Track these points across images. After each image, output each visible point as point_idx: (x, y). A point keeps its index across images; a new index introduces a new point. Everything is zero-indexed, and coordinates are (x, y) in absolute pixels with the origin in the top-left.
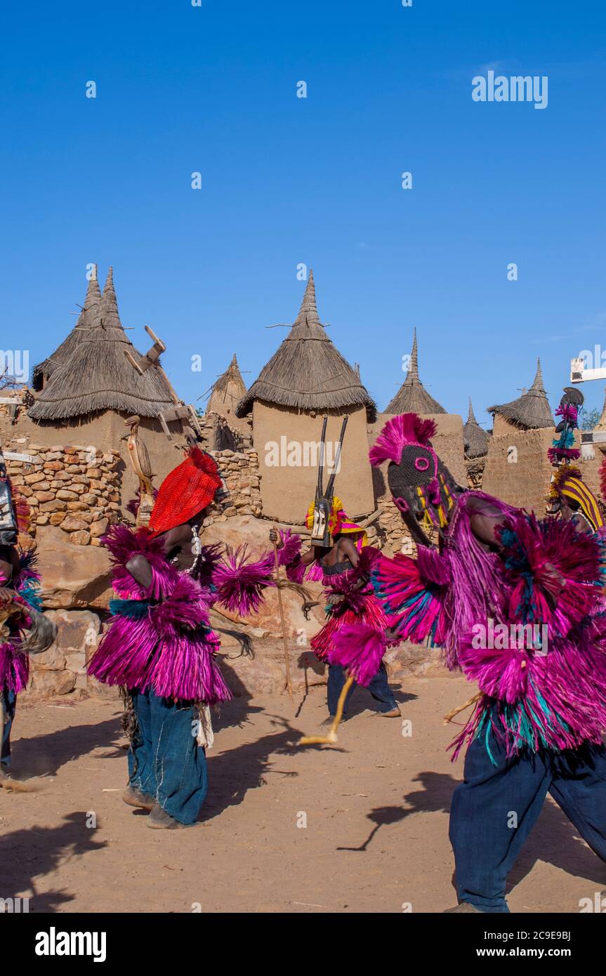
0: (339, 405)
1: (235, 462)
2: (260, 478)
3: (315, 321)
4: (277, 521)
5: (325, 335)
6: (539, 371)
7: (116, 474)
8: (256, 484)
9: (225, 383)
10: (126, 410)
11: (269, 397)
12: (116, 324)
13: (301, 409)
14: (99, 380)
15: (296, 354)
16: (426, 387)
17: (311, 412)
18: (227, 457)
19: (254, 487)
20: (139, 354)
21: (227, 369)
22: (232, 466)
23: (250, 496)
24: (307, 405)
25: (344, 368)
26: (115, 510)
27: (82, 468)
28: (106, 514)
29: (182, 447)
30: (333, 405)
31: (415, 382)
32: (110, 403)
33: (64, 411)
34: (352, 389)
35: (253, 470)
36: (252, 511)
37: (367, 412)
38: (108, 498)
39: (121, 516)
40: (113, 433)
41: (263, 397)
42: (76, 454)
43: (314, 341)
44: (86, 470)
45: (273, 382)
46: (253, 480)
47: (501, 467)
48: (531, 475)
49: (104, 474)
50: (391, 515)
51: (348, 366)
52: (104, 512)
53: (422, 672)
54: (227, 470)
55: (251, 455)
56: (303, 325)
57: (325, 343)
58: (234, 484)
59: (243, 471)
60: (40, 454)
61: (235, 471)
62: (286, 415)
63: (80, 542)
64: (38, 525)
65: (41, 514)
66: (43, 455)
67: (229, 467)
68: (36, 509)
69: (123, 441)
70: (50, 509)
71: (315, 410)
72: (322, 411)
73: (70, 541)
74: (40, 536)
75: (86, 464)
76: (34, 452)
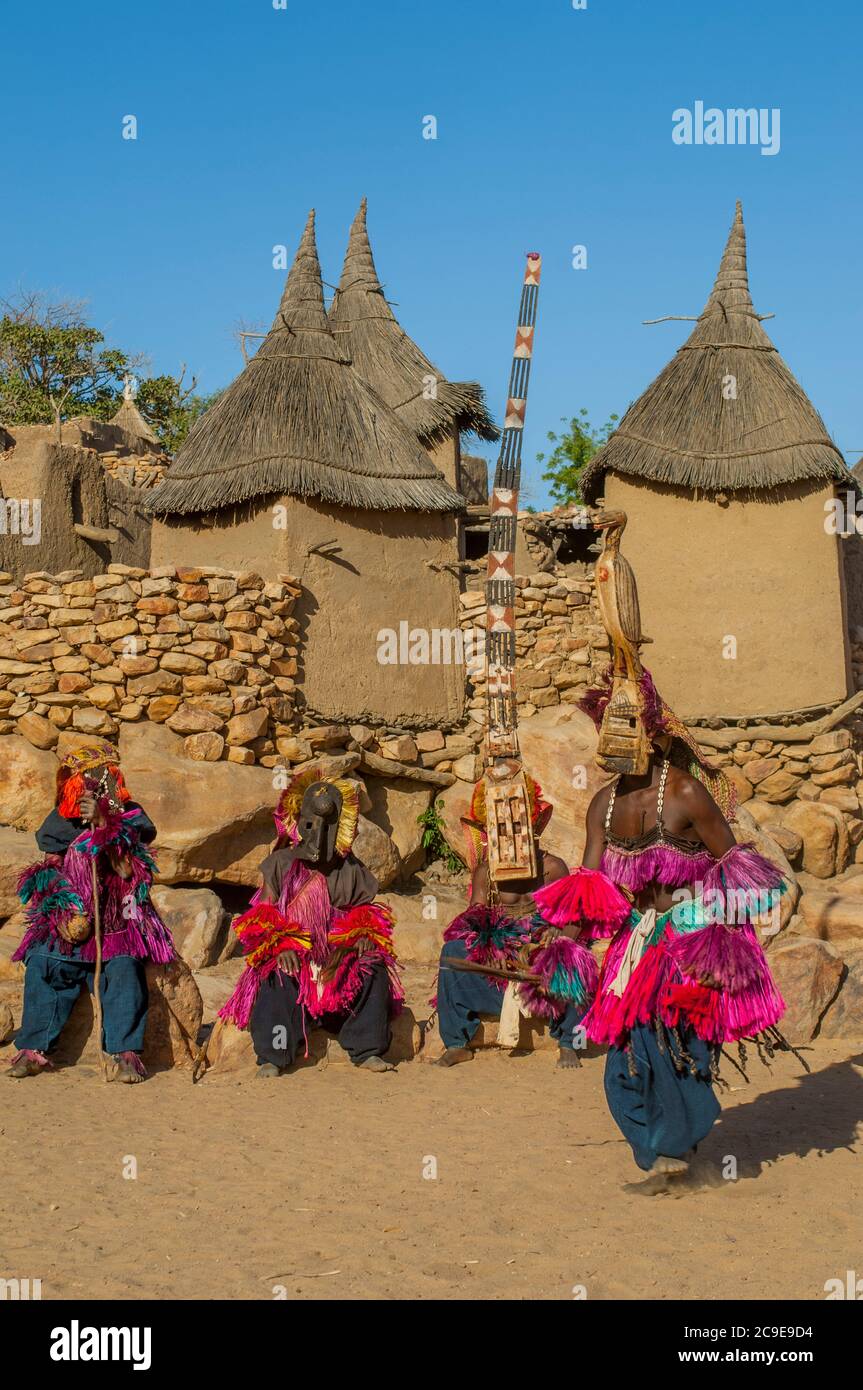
0: (774, 481)
1: (557, 598)
3: (742, 309)
5: (763, 338)
10: (319, 494)
11: (634, 465)
12: (315, 324)
13: (699, 491)
14: (270, 436)
15: (695, 378)
17: (718, 497)
18: (539, 587)
19: (599, 648)
22: (551, 605)
23: (589, 666)
24: (708, 482)
25: (792, 405)
26: (287, 693)
27: (216, 609)
28: (263, 701)
30: (761, 482)
38: (271, 669)
39: (304, 703)
40: (294, 539)
41: (622, 466)
42: (202, 583)
43: (735, 351)
44: (224, 613)
45: (644, 435)
46: (594, 632)
49: (265, 622)
52: (258, 697)
54: (540, 614)
55: (593, 584)
56: (717, 315)
57: (757, 353)
58: (554, 642)
59: (575, 614)
60: (130, 582)
61: (560, 614)
62: (669, 500)
63: (203, 754)
64: (123, 720)
65: (130, 699)
66: (135, 585)
67: (545, 608)
68: (120, 690)
69: (314, 557)
70: (148, 689)
71: (727, 491)
72: (743, 494)
73: (185, 752)
74: (126, 742)
75: (223, 602)
76: (118, 579)
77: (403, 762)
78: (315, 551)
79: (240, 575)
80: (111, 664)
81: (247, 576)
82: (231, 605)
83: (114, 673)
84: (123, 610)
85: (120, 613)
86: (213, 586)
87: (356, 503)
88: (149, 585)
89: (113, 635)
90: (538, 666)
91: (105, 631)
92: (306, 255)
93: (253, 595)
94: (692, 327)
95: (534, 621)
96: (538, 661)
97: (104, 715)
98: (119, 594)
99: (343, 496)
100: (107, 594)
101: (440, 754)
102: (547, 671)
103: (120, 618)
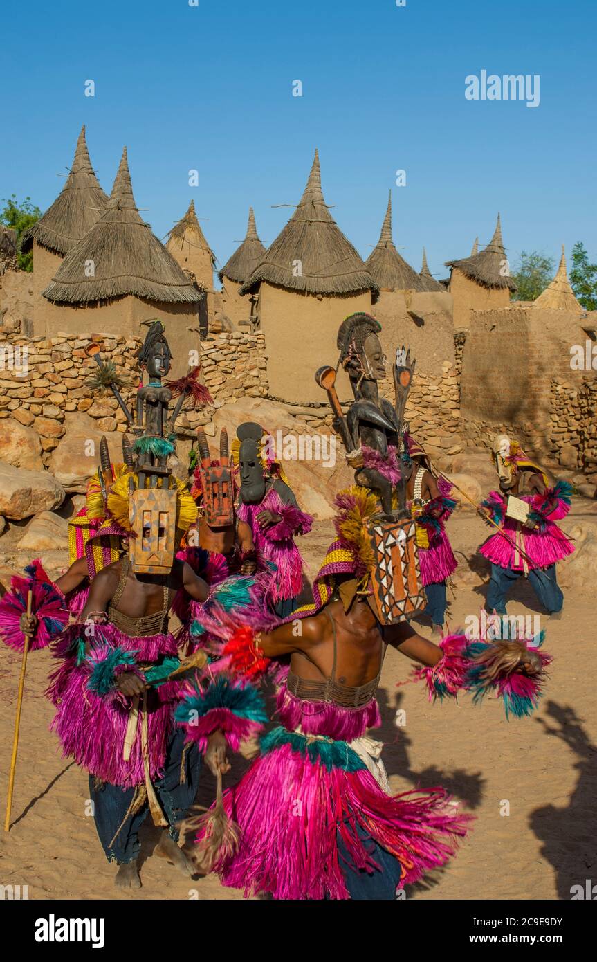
0: (346, 290)
1: (244, 344)
2: (267, 359)
3: (321, 202)
4: (283, 402)
5: (330, 218)
6: (499, 226)
8: (264, 366)
9: (183, 231)
10: (147, 295)
11: (276, 279)
12: (131, 206)
13: (309, 293)
14: (119, 264)
15: (302, 236)
16: (399, 250)
17: (317, 296)
18: (237, 339)
19: (261, 369)
20: (153, 236)
21: (184, 215)
22: (241, 348)
23: (258, 377)
24: (315, 289)
25: (350, 252)
27: (109, 354)
28: (130, 400)
29: (196, 330)
30: (340, 290)
31: (388, 244)
32: (132, 289)
33: (83, 295)
34: (358, 273)
35: (261, 351)
36: (260, 392)
37: (372, 296)
40: (134, 317)
41: (271, 279)
42: (103, 342)
43: (320, 224)
44: (112, 357)
45: (281, 264)
46: (259, 361)
47: (483, 341)
48: (515, 352)
49: (127, 360)
51: (354, 249)
53: (469, 579)
54: (236, 352)
55: (258, 337)
56: (309, 205)
57: (328, 224)
58: (243, 366)
59: (251, 352)
60: (68, 341)
61: (244, 352)
62: (293, 297)
63: (107, 428)
64: (66, 411)
65: (69, 400)
66: (71, 343)
67: (239, 349)
68: (65, 395)
69: (143, 326)
70: (78, 395)
71: (322, 293)
72: (329, 295)
73: (98, 427)
74: (70, 423)
75: (111, 351)
76: (63, 340)
77: (184, 428)
78: (143, 323)
79: (117, 337)
80: (60, 383)
81: (120, 338)
82: (115, 352)
83: (62, 388)
84: (67, 356)
85: (65, 358)
86: (107, 343)
87: (162, 299)
88: (78, 343)
89: (62, 369)
90: (237, 378)
91: (58, 366)
92: (124, 170)
93: (123, 347)
94: (295, 210)
95: (235, 356)
96: (236, 376)
97: (59, 409)
98: (65, 348)
100: (58, 348)
101: (198, 423)
102: (241, 380)
103: (65, 360)
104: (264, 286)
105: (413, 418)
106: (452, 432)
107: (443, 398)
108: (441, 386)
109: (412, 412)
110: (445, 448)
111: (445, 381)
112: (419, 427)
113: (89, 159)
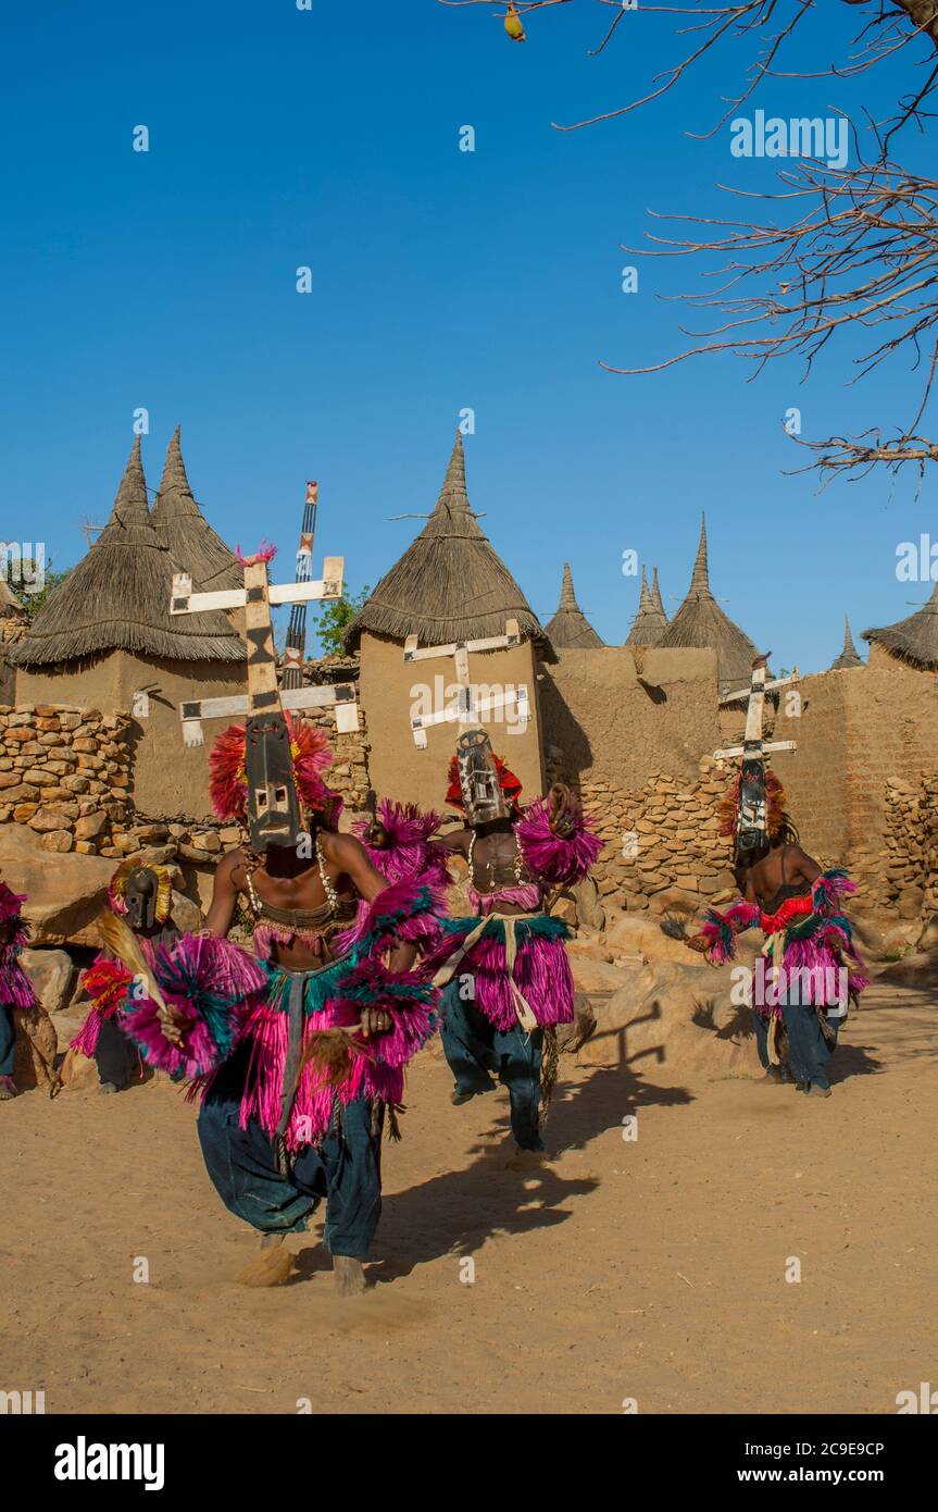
1: (326, 726)
2: (368, 749)
3: (463, 508)
5: (478, 530)
7: (123, 745)
8: (359, 759)
10: (144, 649)
11: (381, 627)
12: (141, 519)
14: (107, 604)
15: (428, 559)
18: (313, 718)
19: (358, 764)
23: (350, 777)
24: (438, 638)
25: (499, 580)
26: (121, 800)
27: (65, 736)
28: (103, 806)
32: (118, 640)
33: (54, 653)
34: (509, 615)
35: (358, 737)
36: (353, 799)
38: (108, 782)
39: (133, 807)
40: (123, 683)
41: (374, 626)
42: (55, 716)
44: (72, 740)
45: (390, 603)
46: (357, 752)
48: (831, 741)
49: (103, 746)
50: (600, 804)
52: (99, 803)
56: (443, 514)
57: (473, 542)
59: (341, 738)
63: (55, 847)
70: (14, 798)
73: (42, 846)
75: (70, 731)
77: (210, 852)
79: (83, 710)
81: (89, 711)
82: (77, 733)
86: (63, 719)
87: (173, 655)
88: (15, 719)
92: (133, 468)
93: (95, 726)
94: (424, 523)
99: (163, 650)
104: (366, 638)
105: (651, 847)
106: (718, 868)
107: (702, 814)
108: (698, 794)
109: (650, 837)
110: (707, 894)
111: (705, 787)
112: (662, 861)
113: (184, 474)
